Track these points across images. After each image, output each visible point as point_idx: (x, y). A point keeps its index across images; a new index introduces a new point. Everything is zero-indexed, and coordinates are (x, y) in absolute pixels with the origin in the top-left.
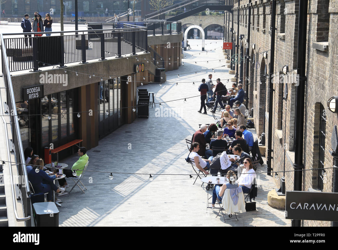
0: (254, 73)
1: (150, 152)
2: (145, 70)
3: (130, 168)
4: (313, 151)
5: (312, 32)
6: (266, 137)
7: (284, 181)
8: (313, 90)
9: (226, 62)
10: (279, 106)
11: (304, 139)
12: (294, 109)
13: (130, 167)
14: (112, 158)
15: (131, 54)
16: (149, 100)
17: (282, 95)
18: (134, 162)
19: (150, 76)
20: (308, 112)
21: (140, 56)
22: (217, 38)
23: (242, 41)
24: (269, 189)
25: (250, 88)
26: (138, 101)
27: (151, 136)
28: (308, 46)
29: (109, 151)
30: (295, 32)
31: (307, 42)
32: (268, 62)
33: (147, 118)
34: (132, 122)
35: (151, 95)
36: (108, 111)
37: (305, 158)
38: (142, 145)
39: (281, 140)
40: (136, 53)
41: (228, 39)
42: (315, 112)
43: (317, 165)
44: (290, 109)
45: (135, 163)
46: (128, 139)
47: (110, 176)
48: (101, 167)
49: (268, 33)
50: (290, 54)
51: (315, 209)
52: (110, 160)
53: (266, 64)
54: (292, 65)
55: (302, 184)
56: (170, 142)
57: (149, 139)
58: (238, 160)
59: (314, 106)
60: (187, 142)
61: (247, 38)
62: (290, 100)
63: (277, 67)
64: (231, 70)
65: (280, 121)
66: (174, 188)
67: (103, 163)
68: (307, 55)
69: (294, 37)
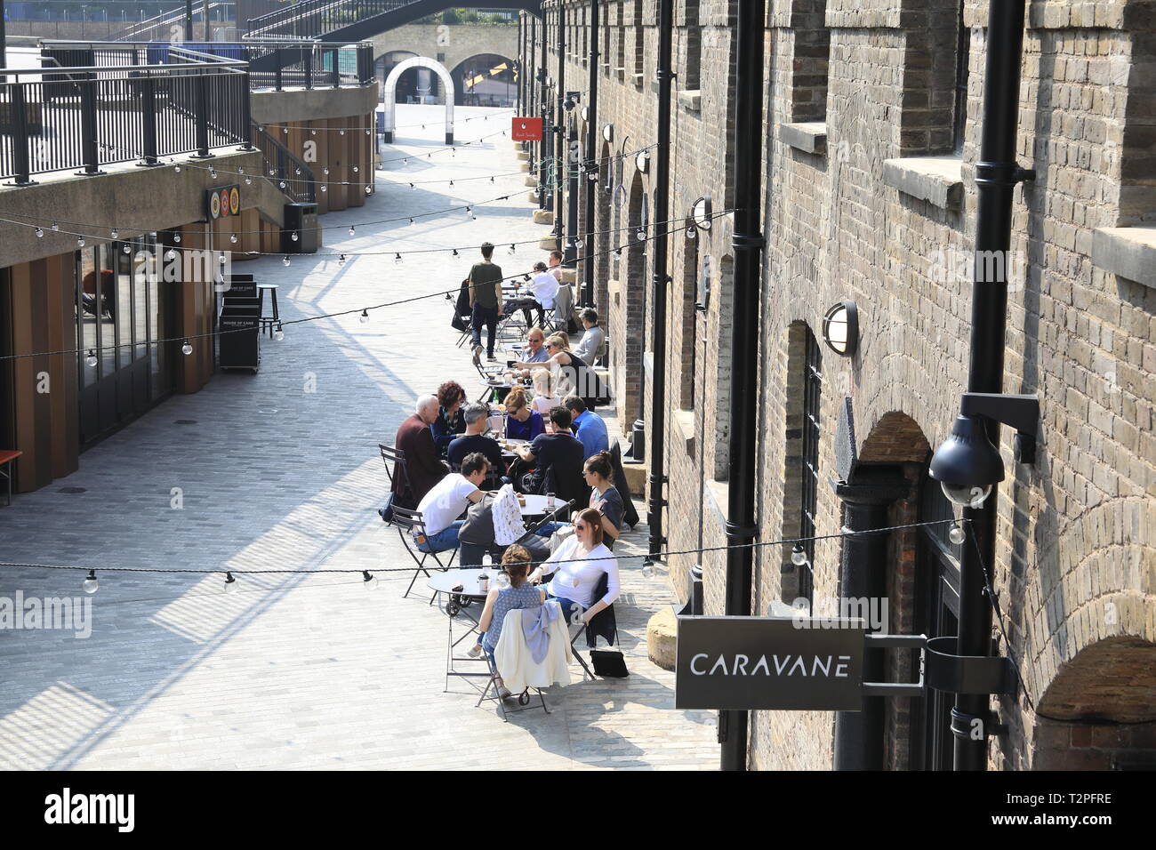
0: (609, 220)
1: (261, 490)
2: (241, 209)
3: (187, 545)
4: (784, 482)
5: (778, 88)
6: (646, 433)
7: (699, 580)
8: (784, 278)
9: (525, 182)
10: (685, 332)
11: (757, 442)
12: (730, 342)
13: (190, 542)
14: (127, 513)
15: (191, 154)
16: (259, 312)
17: (693, 294)
18: (204, 525)
19: (267, 229)
20: (768, 351)
21: (223, 160)
22: (496, 99)
23: (572, 112)
24: (654, 607)
25: (600, 270)
26: (220, 314)
27: (264, 436)
28: (768, 134)
29: (116, 489)
30: (729, 89)
31: (764, 121)
32: (650, 185)
33: (254, 373)
34: (199, 387)
35: (267, 296)
36: (94, 352)
37: (760, 502)
38: (236, 465)
39: (691, 445)
40: (210, 151)
41: (532, 103)
42: (791, 352)
43: (796, 527)
44: (717, 342)
45: (206, 527)
46: (183, 447)
47: (87, 581)
48: (85, 543)
49: (649, 89)
50: (717, 160)
51: (768, 673)
52: (119, 519)
53: (646, 190)
54: (723, 196)
55: (753, 588)
56: (329, 454)
57: (258, 444)
58: (553, 513)
59: (786, 331)
60: (384, 455)
61: (588, 104)
62: (718, 314)
63: (678, 202)
64: (542, 210)
65: (688, 380)
66: (337, 612)
67: (92, 530)
68: (764, 163)
69: (726, 103)
